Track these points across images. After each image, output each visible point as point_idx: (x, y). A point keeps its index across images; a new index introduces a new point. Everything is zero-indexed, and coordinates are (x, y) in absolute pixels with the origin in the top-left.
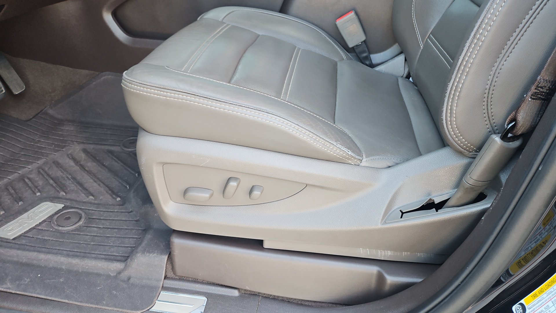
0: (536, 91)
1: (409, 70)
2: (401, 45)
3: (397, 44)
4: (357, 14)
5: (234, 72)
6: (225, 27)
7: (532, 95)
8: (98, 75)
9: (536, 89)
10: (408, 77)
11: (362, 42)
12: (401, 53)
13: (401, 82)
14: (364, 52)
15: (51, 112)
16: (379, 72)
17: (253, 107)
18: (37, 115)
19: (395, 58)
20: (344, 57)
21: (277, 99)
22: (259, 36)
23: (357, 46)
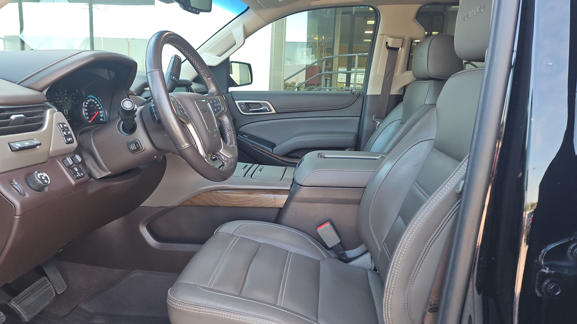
0: (431, 307)
1: (375, 266)
2: (366, 246)
3: (363, 244)
4: (332, 224)
5: (244, 282)
6: (236, 239)
7: (429, 310)
8: (128, 273)
9: (430, 306)
10: (375, 270)
11: (338, 244)
12: (367, 252)
13: (370, 274)
14: (340, 250)
15: (85, 307)
16: (353, 267)
17: (258, 316)
18: (72, 311)
19: (364, 255)
20: (325, 257)
21: (274, 307)
22: (260, 244)
23: (334, 246)
